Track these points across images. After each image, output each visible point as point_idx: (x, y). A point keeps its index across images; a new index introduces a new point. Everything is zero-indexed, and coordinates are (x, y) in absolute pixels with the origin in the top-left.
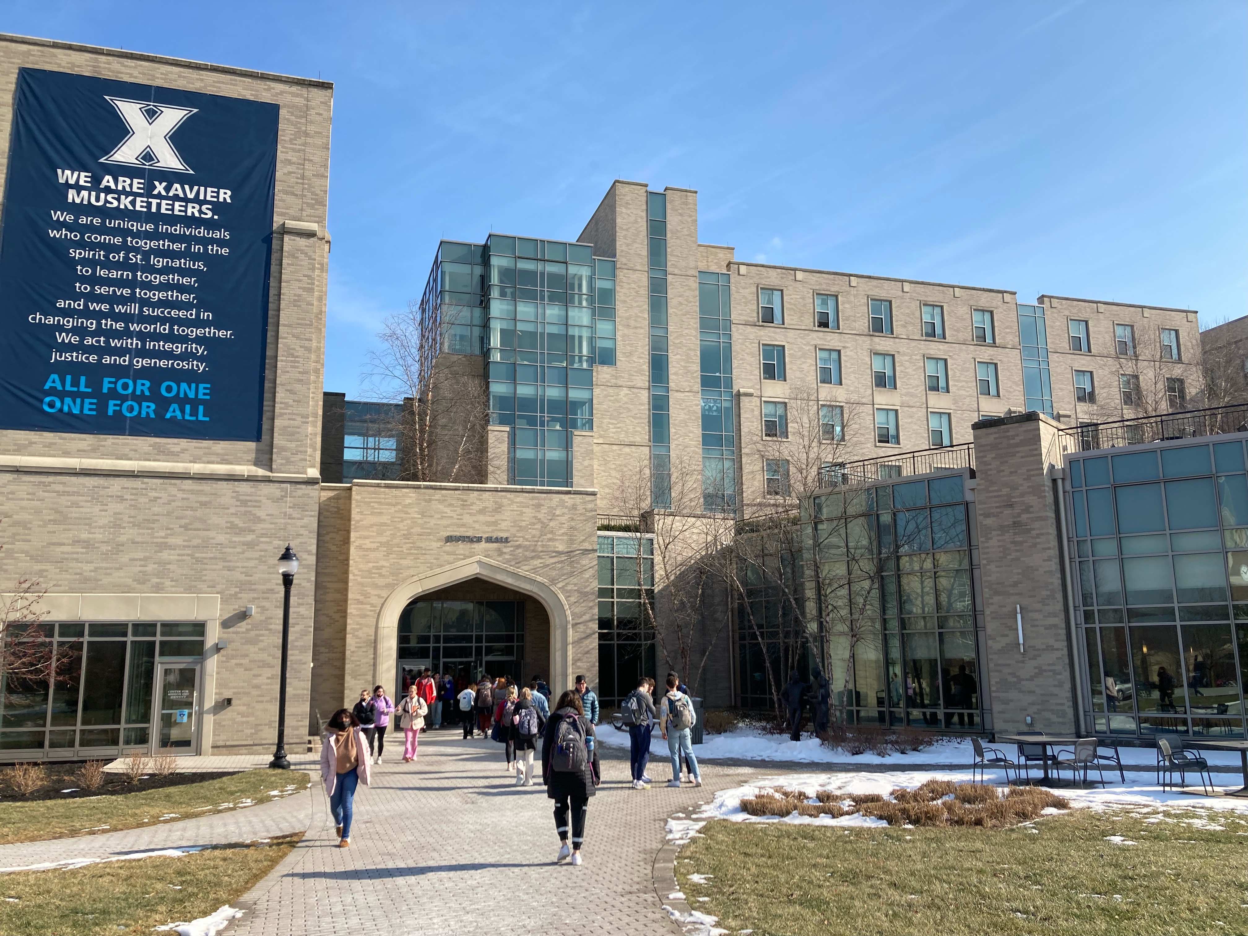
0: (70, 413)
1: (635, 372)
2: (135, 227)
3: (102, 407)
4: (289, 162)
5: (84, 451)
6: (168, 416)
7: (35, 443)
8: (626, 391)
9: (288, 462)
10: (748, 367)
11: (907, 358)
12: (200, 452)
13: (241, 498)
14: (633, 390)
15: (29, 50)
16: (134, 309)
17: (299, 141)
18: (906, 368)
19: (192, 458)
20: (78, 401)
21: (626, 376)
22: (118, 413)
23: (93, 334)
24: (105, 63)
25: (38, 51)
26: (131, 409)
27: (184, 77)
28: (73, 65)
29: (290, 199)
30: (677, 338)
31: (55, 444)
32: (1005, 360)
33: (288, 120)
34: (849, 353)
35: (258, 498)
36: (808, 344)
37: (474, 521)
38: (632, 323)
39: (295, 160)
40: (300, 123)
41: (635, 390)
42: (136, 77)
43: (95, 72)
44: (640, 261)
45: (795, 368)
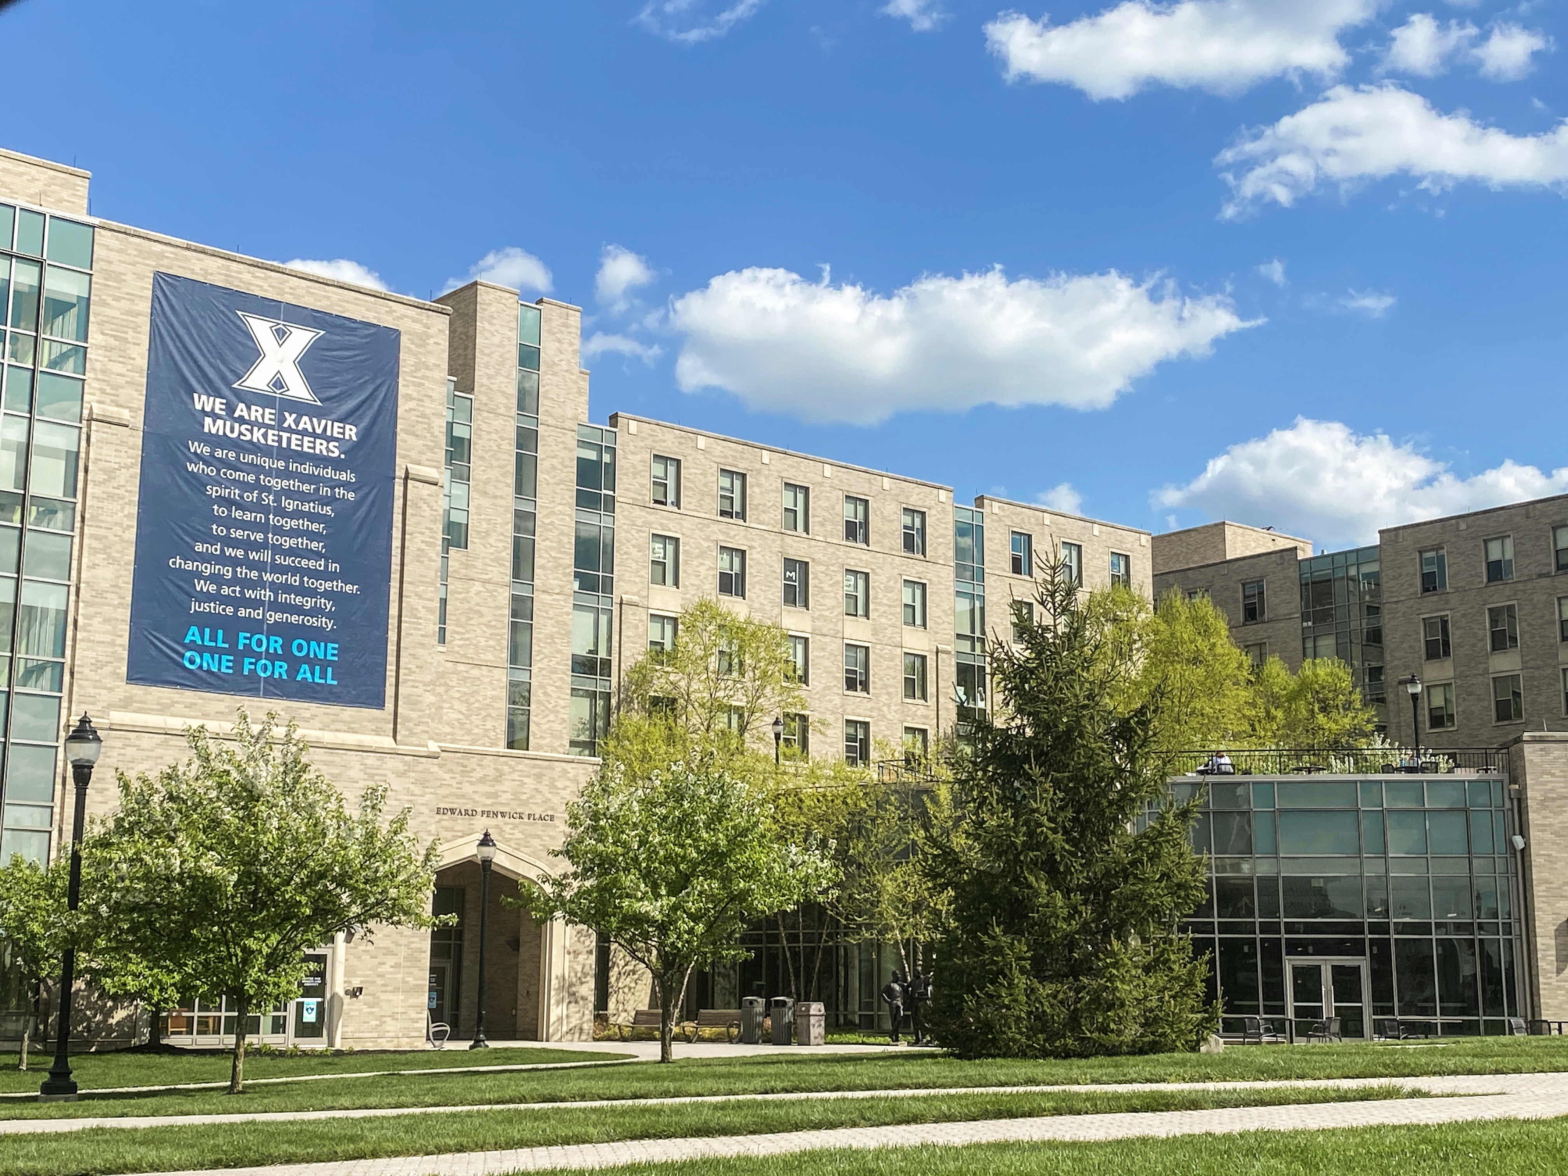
0: (209, 671)
1: (492, 560)
2: (267, 463)
3: (238, 665)
4: (409, 398)
5: (222, 713)
6: (299, 678)
7: (177, 702)
8: (478, 586)
9: (412, 734)
10: (634, 566)
11: (823, 568)
12: (326, 719)
13: (369, 771)
14: (488, 586)
15: (163, 252)
16: (266, 556)
17: (419, 374)
18: (821, 582)
19: (321, 726)
20: (216, 656)
21: (480, 566)
22: (253, 672)
23: (230, 583)
24: (237, 272)
25: (172, 253)
26: (265, 668)
27: (312, 293)
28: (206, 273)
29: (411, 439)
30: (546, 516)
31: (196, 704)
32: (934, 579)
33: (409, 348)
34: (755, 556)
35: (383, 772)
36: (707, 539)
37: (474, 792)
38: (490, 489)
39: (415, 395)
40: (420, 353)
41: (490, 587)
42: (266, 291)
43: (227, 282)
44: (505, 401)
45: (690, 571)
